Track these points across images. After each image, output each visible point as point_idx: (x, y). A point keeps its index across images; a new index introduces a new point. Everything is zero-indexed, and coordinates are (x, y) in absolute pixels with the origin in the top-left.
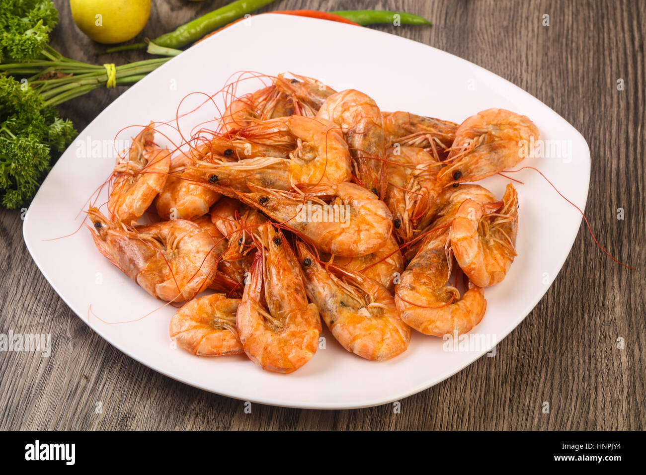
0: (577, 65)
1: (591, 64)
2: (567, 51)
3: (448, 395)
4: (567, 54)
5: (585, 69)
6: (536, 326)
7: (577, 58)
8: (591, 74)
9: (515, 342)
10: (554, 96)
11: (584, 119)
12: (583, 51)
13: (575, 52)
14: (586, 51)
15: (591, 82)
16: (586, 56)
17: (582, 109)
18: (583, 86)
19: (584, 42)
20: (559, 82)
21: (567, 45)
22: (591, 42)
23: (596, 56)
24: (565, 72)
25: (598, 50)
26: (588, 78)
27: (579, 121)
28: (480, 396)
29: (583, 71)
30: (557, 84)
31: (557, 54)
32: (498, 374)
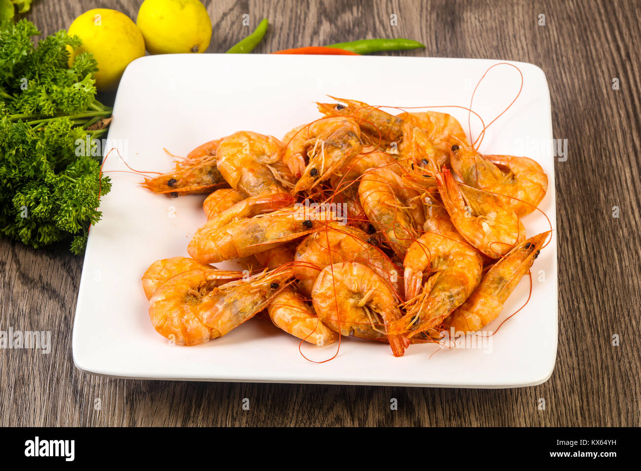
0: (572, 79)
1: (585, 77)
2: (559, 66)
3: (522, 410)
4: (560, 69)
5: (580, 82)
6: (589, 335)
7: (570, 73)
8: (587, 87)
9: (573, 353)
10: (557, 111)
11: (590, 131)
12: (575, 65)
13: (566, 66)
14: (577, 64)
15: (589, 94)
16: (579, 69)
17: (586, 122)
18: (581, 99)
19: (573, 56)
20: (558, 97)
21: (558, 60)
22: (580, 55)
23: (588, 69)
24: (562, 87)
25: (588, 63)
26: (585, 91)
27: (586, 134)
28: (552, 408)
29: (579, 84)
30: (557, 99)
31: (550, 69)
32: (564, 386)
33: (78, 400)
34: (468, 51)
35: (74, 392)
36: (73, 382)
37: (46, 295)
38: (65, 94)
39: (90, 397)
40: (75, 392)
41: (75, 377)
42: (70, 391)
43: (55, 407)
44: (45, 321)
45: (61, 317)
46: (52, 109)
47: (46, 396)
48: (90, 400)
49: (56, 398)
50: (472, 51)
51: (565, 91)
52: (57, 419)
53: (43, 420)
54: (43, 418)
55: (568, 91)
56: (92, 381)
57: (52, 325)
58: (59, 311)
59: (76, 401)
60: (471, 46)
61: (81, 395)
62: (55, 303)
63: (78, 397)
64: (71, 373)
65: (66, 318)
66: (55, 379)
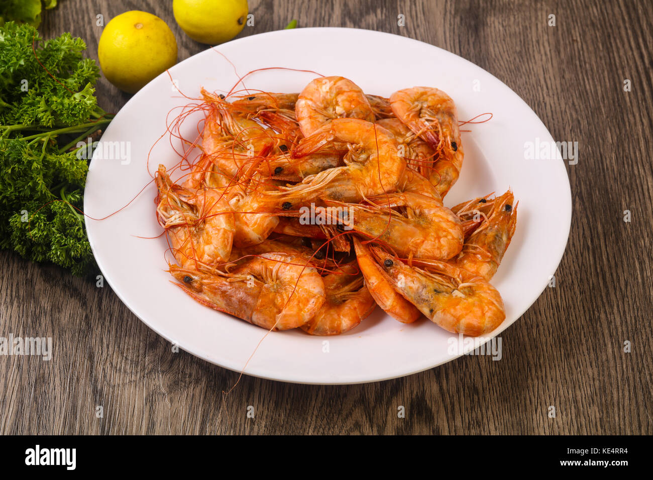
0: (595, 86)
1: (608, 85)
2: (582, 72)
3: (541, 420)
4: (583, 75)
5: (603, 89)
6: (610, 345)
7: (593, 79)
8: (610, 94)
9: (594, 364)
10: (579, 118)
11: (612, 139)
12: (598, 71)
13: (589, 73)
14: (600, 71)
15: (611, 101)
16: (602, 76)
17: (608, 129)
18: (604, 107)
19: (596, 62)
20: (581, 104)
21: (581, 66)
22: (603, 62)
23: (611, 76)
24: (585, 94)
25: (611, 70)
26: (608, 98)
27: (608, 142)
28: (571, 419)
29: (602, 91)
30: (580, 107)
31: (573, 76)
32: (584, 396)
33: (98, 400)
34: (492, 56)
35: (93, 392)
36: (93, 381)
37: (68, 293)
38: (65, 105)
39: (110, 397)
40: (95, 391)
41: (96, 376)
42: (89, 390)
43: (74, 407)
44: (66, 319)
45: (83, 316)
46: (50, 121)
47: (66, 395)
48: (110, 400)
49: (75, 398)
50: (495, 56)
51: (588, 98)
52: (76, 419)
53: (62, 420)
54: (63, 417)
55: (591, 98)
56: (112, 381)
57: (73, 324)
58: (80, 309)
59: (96, 401)
60: (494, 51)
61: (101, 395)
62: (76, 301)
63: (98, 397)
64: (91, 372)
65: (87, 316)
66: (75, 378)
